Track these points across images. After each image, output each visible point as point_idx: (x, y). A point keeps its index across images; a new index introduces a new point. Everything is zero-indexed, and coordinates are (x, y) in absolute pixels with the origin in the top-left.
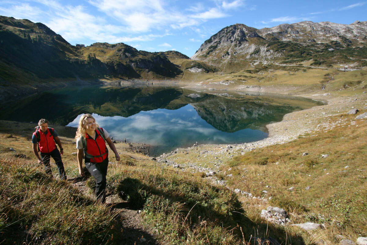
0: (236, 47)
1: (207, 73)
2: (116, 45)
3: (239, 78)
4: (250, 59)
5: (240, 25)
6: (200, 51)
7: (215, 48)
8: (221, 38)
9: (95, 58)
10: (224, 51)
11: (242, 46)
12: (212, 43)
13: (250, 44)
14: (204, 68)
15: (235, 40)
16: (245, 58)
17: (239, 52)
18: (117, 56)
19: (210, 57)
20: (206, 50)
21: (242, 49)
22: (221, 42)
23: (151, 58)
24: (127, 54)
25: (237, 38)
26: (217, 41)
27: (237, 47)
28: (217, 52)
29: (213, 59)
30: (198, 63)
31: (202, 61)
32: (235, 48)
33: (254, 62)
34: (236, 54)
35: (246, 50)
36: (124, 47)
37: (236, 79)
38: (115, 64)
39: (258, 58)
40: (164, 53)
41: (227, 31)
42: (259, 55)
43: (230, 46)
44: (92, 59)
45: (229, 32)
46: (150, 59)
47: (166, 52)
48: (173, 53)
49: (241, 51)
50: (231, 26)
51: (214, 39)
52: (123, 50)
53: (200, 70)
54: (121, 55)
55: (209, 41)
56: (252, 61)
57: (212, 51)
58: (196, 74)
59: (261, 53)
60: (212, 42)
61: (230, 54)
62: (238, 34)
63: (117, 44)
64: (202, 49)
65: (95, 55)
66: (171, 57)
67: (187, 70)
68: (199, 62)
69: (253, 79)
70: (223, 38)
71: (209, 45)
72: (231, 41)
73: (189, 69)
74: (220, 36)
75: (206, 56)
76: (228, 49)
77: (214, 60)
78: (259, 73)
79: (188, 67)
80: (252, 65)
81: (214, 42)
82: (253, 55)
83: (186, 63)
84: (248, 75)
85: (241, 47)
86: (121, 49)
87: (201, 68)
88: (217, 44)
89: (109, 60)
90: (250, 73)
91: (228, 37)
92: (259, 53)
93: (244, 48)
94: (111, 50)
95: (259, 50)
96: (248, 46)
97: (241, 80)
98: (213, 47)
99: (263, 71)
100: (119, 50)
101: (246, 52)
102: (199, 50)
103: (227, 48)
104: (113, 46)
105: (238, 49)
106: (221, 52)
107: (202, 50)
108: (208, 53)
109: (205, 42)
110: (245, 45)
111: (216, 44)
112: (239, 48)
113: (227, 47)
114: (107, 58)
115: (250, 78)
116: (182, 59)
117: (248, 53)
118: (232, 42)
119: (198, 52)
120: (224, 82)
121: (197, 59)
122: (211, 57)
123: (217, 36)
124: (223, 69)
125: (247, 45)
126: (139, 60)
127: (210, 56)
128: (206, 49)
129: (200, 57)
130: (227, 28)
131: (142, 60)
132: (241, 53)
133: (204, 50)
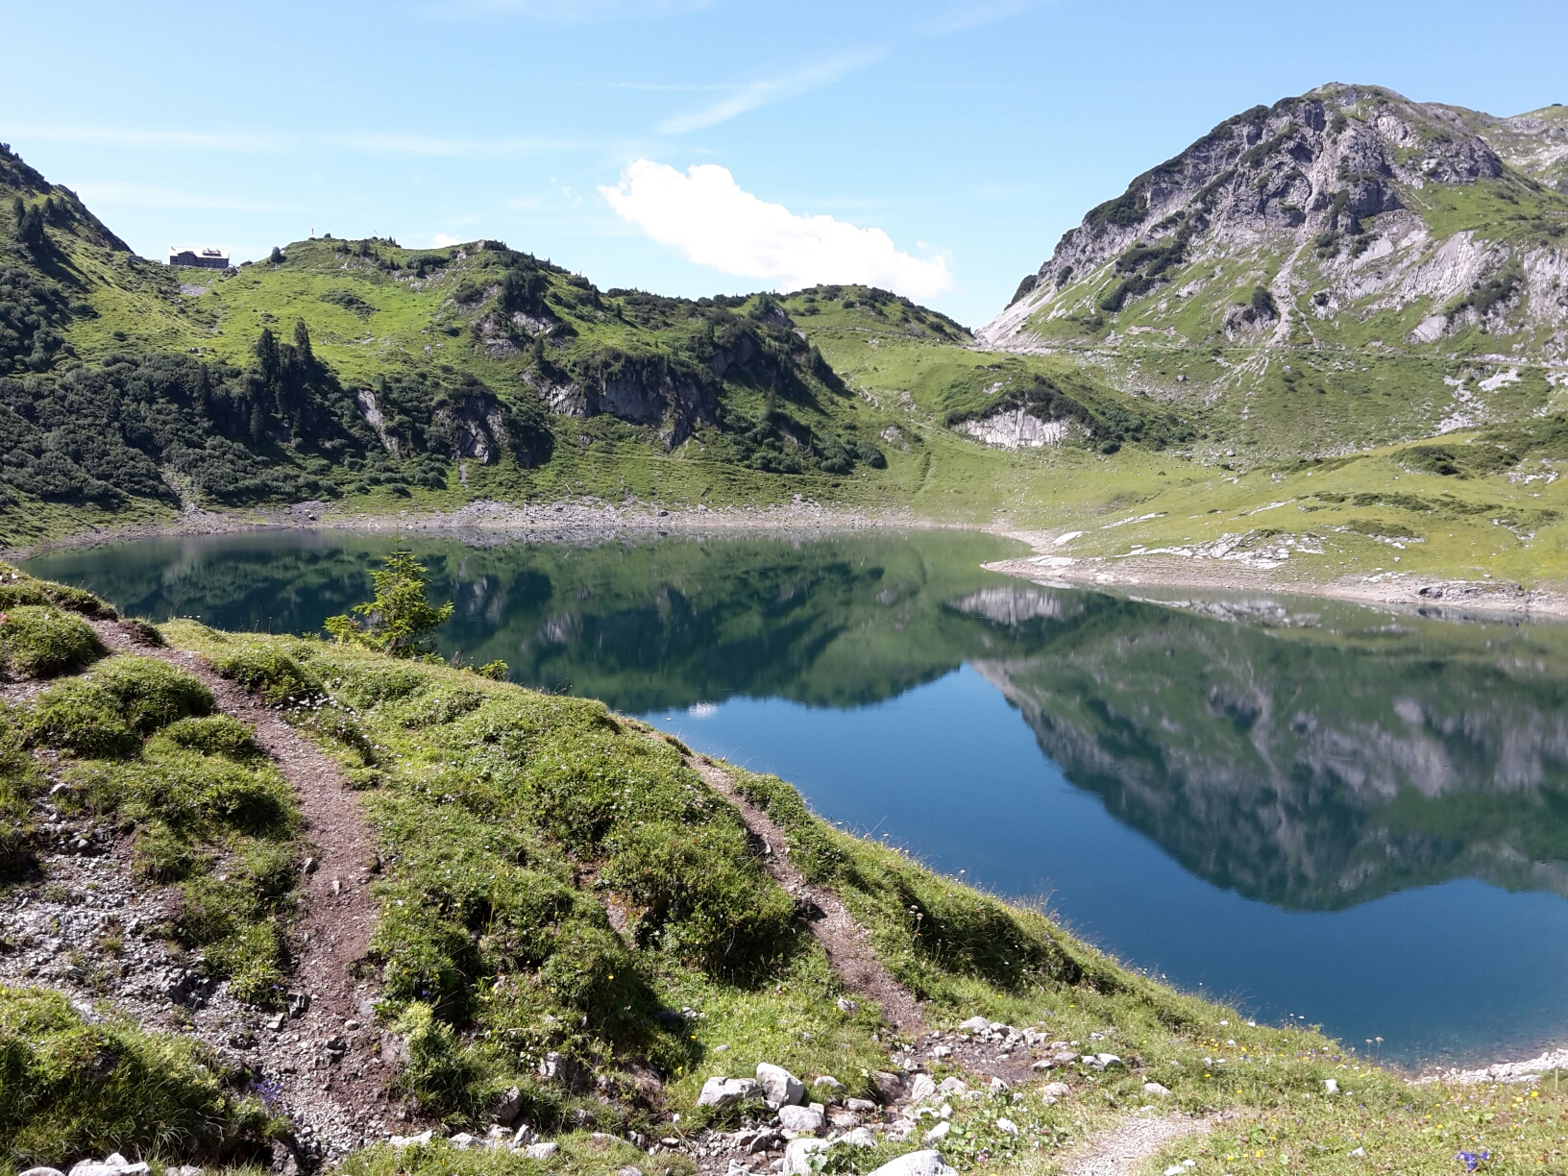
0: (1333, 255)
1: (1111, 450)
2: (446, 256)
3: (1364, 514)
4: (1445, 342)
5: (1357, 92)
6: (1053, 288)
7: (1166, 260)
8: (1212, 190)
9: (308, 351)
10: (1240, 283)
11: (1381, 248)
12: (1146, 227)
13: (1440, 234)
14: (1084, 417)
15: (1317, 208)
16: (1410, 333)
17: (1358, 292)
18: (454, 333)
19: (1128, 332)
20: (1098, 276)
21: (1376, 269)
22: (1210, 217)
23: (691, 349)
24: (520, 319)
25: (1335, 187)
26: (1180, 215)
27: (1342, 257)
28: (1183, 292)
29: (1156, 346)
30: (1037, 378)
31: (1067, 360)
32: (1324, 265)
33: (1481, 368)
34: (1333, 304)
35: (1409, 281)
36: (502, 274)
37: (1338, 519)
38: (440, 396)
39: (1512, 339)
40: (783, 299)
41: (1253, 139)
42: (1516, 317)
43: (1288, 246)
44: (285, 361)
45: (1274, 148)
46: (684, 356)
47: (795, 295)
48: (849, 305)
49: (1371, 285)
50: (1287, 104)
51: (1162, 195)
52: (496, 292)
53: (1053, 430)
54: (479, 328)
55: (1123, 212)
56: (1468, 365)
57: (1142, 287)
58: (1025, 458)
59: (1533, 303)
60: (1141, 220)
61: (1283, 309)
62: (1345, 159)
63: (454, 252)
64: (1070, 270)
65: (303, 336)
66: (835, 335)
67: (957, 428)
68: (1044, 370)
69: (1474, 519)
70: (1231, 188)
71: (1124, 241)
72: (1286, 210)
73: (973, 427)
74: (1199, 179)
75: (1096, 326)
76: (1271, 274)
77: (1159, 355)
78: (1515, 473)
79: (962, 410)
80: (1468, 395)
81: (1156, 218)
82: (1471, 316)
83: (951, 378)
84: (1432, 486)
85: (1366, 257)
86: (487, 284)
87: (1058, 418)
88: (1180, 234)
89: (398, 367)
90: (1447, 471)
91: (1263, 186)
92: (1515, 301)
93: (1394, 260)
94: (414, 291)
95: (1511, 278)
96: (1429, 246)
97: (1379, 529)
98: (1153, 255)
99: (1548, 457)
100: (470, 296)
101: (1410, 296)
102: (1042, 274)
103: (1265, 263)
104: (429, 264)
105: (1346, 269)
106: (1219, 291)
107: (1066, 274)
108: (1114, 304)
109: (1092, 217)
110: (1405, 243)
111: (1172, 232)
112: (1357, 263)
113: (1263, 254)
114: (384, 355)
115: (1445, 513)
116: (913, 349)
117: (1425, 301)
118: (1297, 217)
119: (1035, 293)
120: (1242, 546)
121: (1033, 349)
122: (1135, 331)
123: (1178, 177)
124: (1239, 421)
125: (1419, 237)
126: (606, 365)
127: (1128, 323)
128: (1100, 266)
129: (1051, 330)
130: (1258, 116)
131: (629, 360)
132: (1370, 298)
133: (1079, 279)
